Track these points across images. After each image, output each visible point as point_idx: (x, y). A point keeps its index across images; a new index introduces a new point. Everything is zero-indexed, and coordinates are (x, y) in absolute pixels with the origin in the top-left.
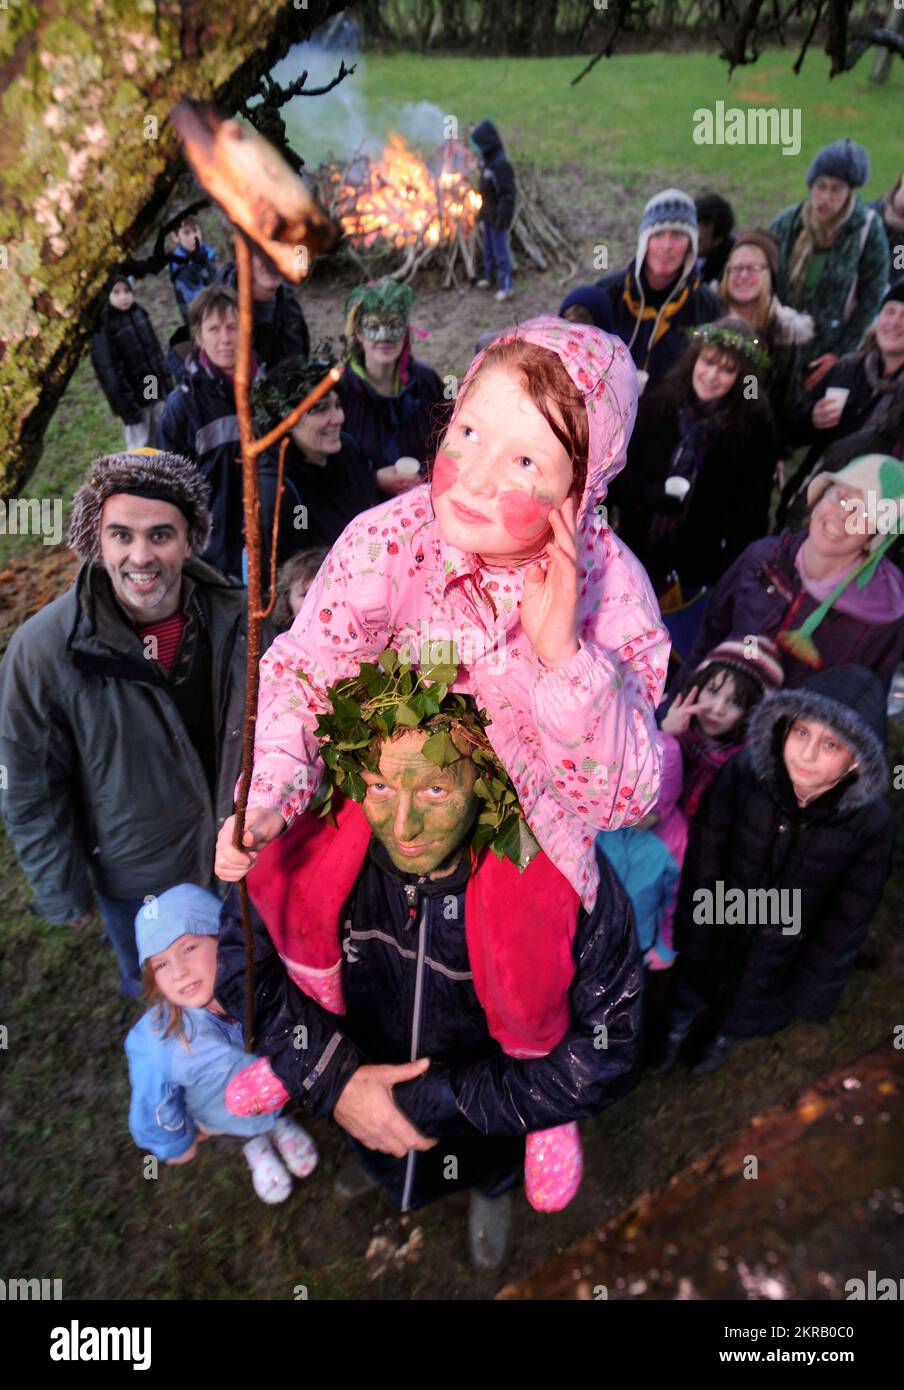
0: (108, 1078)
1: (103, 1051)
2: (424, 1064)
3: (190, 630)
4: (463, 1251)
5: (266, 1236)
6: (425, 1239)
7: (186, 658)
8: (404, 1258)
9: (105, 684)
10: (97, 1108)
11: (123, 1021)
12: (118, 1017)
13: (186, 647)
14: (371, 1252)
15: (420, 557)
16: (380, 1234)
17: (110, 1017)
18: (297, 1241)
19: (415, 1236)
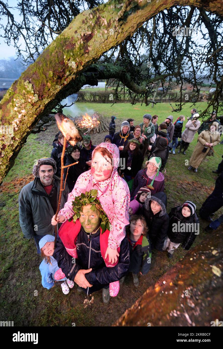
0: (35, 272)
1: (34, 266)
2: (91, 269)
3: (54, 187)
4: (101, 300)
5: (64, 301)
6: (95, 298)
7: (52, 192)
8: (91, 303)
9: (37, 196)
10: (32, 278)
11: (38, 260)
12: (37, 259)
13: (53, 190)
14: (84, 302)
15: (90, 181)
16: (86, 298)
17: (36, 259)
18: (70, 302)
19: (93, 298)
